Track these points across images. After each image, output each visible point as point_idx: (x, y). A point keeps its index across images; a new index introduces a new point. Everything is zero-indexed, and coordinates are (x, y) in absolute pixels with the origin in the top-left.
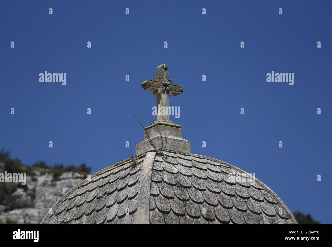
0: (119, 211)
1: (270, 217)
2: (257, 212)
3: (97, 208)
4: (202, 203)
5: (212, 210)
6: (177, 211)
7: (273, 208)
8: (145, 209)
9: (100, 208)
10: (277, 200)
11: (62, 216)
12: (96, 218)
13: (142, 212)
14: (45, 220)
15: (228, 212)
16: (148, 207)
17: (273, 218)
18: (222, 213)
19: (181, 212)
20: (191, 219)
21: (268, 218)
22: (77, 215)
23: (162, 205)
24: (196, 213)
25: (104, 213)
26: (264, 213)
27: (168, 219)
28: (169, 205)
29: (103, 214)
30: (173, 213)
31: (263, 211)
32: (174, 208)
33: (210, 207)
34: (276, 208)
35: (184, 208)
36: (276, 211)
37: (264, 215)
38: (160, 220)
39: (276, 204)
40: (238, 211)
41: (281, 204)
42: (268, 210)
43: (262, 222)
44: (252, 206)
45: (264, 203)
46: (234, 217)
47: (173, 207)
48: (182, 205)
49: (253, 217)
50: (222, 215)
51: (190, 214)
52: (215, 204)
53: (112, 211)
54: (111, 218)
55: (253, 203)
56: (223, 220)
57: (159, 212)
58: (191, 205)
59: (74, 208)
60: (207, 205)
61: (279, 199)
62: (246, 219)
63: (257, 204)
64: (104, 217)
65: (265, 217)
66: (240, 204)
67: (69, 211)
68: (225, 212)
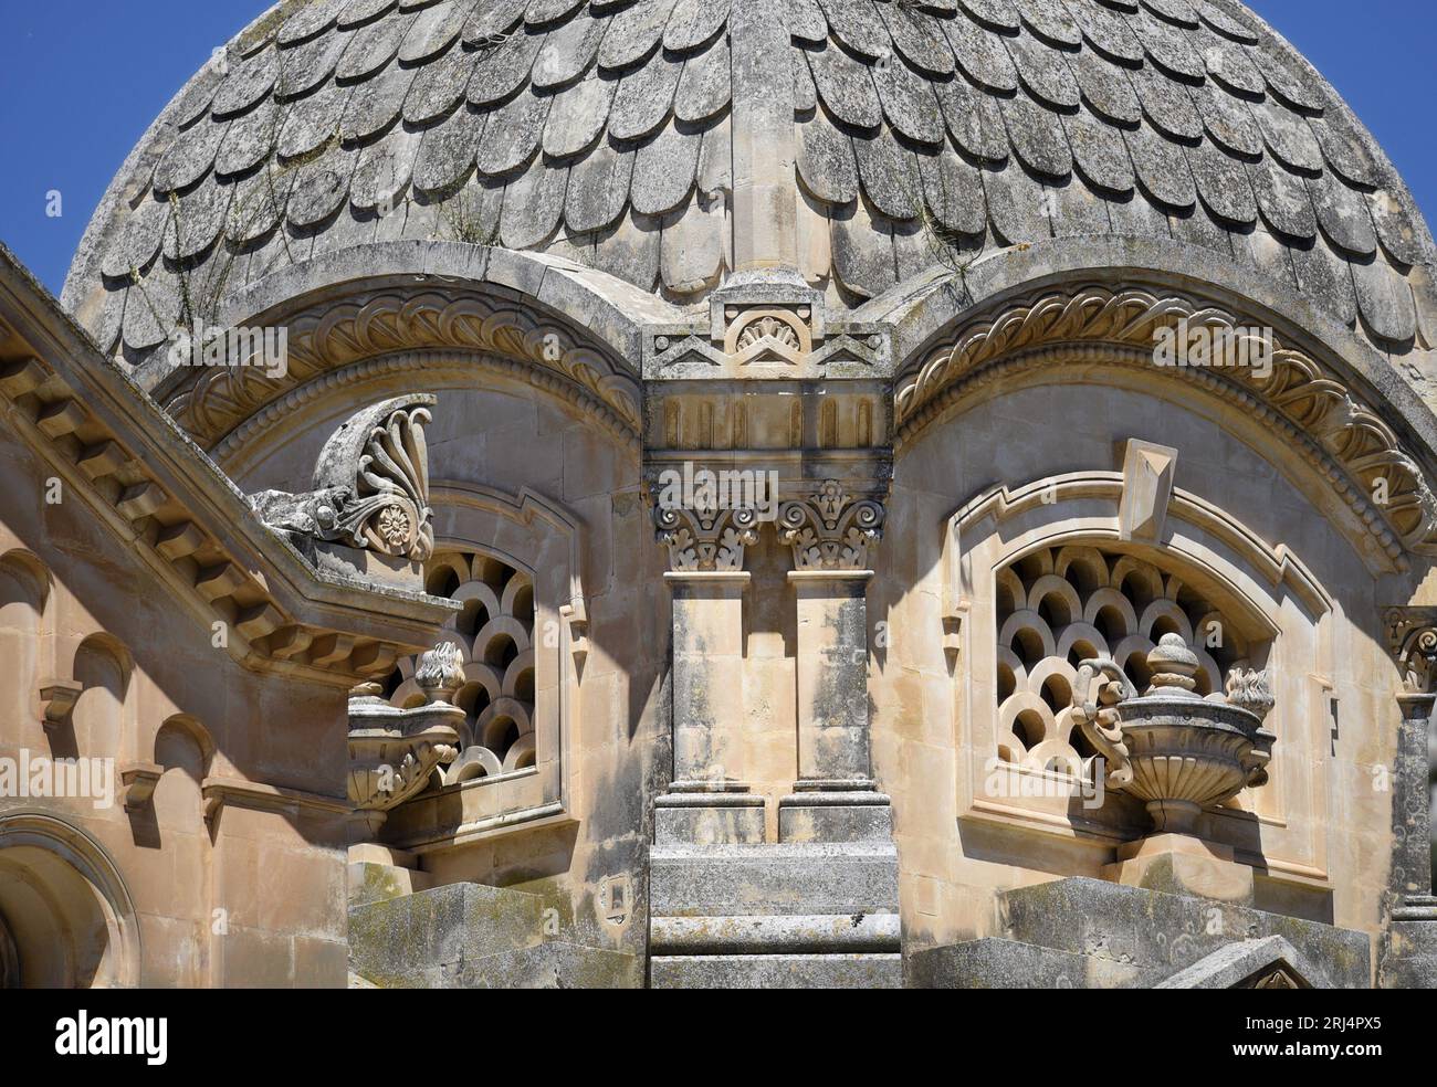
0: (617, 116)
1: (1300, 178)
2: (1243, 149)
3: (477, 96)
4: (1010, 94)
5: (1058, 133)
6: (910, 128)
7: (1306, 136)
8: (778, 108)
9: (498, 95)
10: (1321, 96)
11: (255, 126)
12: (477, 142)
13: (762, 124)
14: (157, 141)
15: (1123, 145)
16: (787, 100)
17: (1310, 181)
18: (1099, 146)
19: (926, 133)
20: (970, 168)
21: (1291, 183)
22: (355, 125)
23: (845, 92)
24: (991, 142)
25: (526, 122)
26: (1274, 155)
27: (871, 165)
28: (872, 95)
29: (517, 126)
30: (890, 135)
31: (1269, 149)
32: (894, 114)
33: (1046, 114)
34: (1319, 138)
35: (939, 116)
36: (1322, 152)
37: (1273, 166)
38: (840, 166)
39: (1318, 113)
40: (1165, 143)
41: (1339, 116)
42: (1288, 141)
43: (1270, 201)
44: (1221, 121)
45: (1268, 108)
46: (1149, 170)
47: (890, 107)
48: (928, 102)
49: (1228, 174)
50: (1101, 157)
51: (966, 145)
52: (1065, 101)
53: (574, 111)
54: (574, 148)
55: (1223, 106)
56: (1108, 184)
57: (834, 129)
58: (966, 99)
59: (325, 91)
60: (1032, 103)
61: (1332, 93)
62: (1203, 181)
63: (1238, 112)
64: (527, 140)
65: (1281, 175)
66: (1171, 106)
67: (298, 103)
68: (1109, 142)
